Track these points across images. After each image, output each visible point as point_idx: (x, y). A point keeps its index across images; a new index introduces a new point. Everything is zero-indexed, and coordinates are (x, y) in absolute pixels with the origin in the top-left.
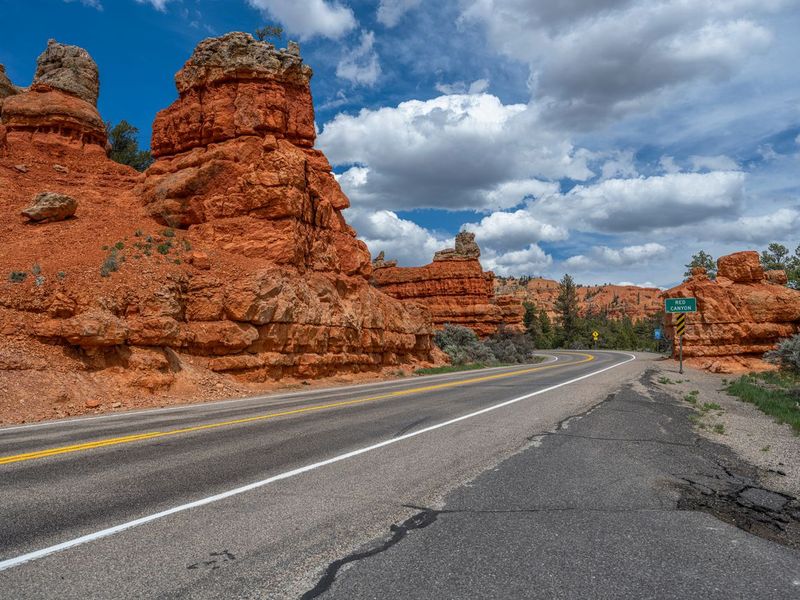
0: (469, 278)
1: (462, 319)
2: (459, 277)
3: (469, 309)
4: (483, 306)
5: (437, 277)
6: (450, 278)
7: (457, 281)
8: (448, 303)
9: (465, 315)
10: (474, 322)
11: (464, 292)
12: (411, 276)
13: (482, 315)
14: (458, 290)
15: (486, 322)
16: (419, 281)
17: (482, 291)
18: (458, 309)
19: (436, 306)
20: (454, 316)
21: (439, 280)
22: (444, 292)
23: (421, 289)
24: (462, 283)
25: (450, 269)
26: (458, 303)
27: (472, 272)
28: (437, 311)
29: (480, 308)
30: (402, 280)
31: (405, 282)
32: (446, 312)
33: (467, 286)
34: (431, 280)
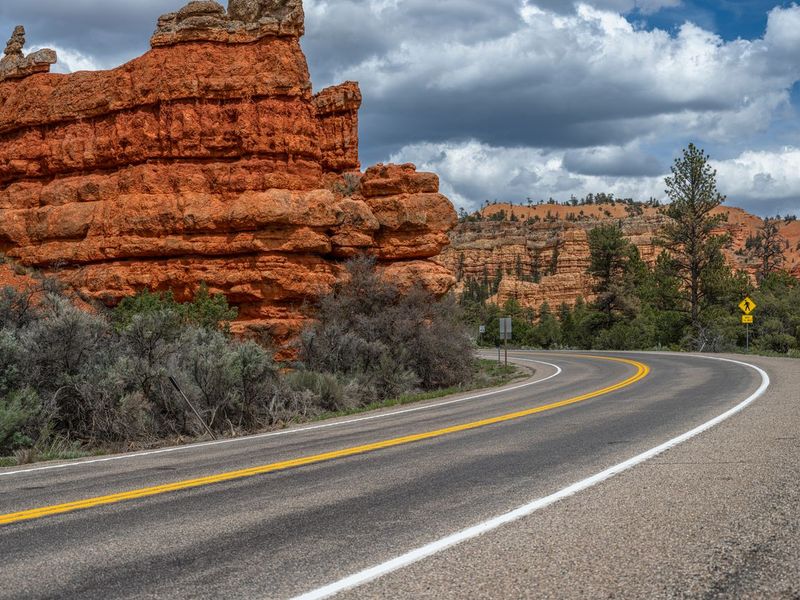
0: (257, 98)
1: (217, 242)
2: (225, 97)
3: (241, 207)
4: (294, 196)
5: (150, 99)
6: (189, 100)
7: (214, 109)
8: (175, 185)
9: (229, 227)
10: (252, 253)
11: (235, 150)
12: (81, 100)
13: (282, 226)
14: (218, 141)
15: (298, 254)
16: (102, 115)
17: (295, 142)
18: (205, 207)
19: (135, 198)
20: (191, 232)
21: (154, 108)
22: (166, 153)
23: (103, 140)
24: (234, 117)
25: (194, 69)
26: (213, 186)
27: (268, 78)
28: (136, 217)
29: (276, 201)
30: (55, 116)
31: (65, 122)
32: (165, 218)
33: (245, 125)
34: (134, 109)
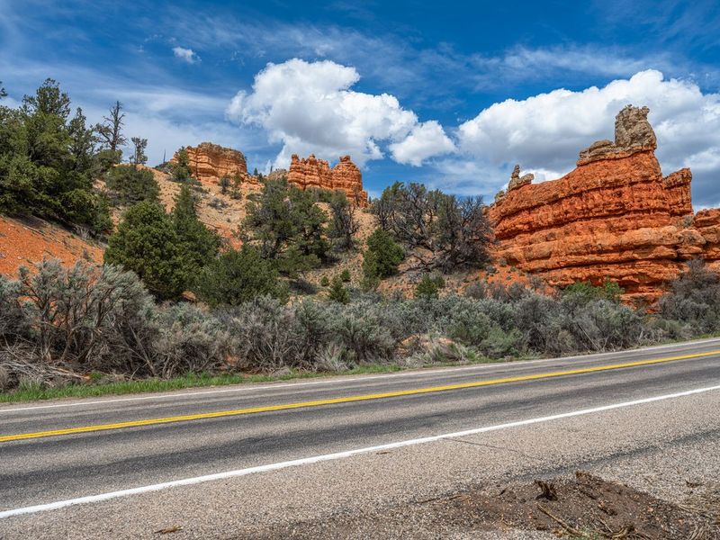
0: (632, 184)
1: (614, 256)
2: (615, 185)
3: (625, 238)
4: (654, 230)
5: (578, 190)
6: (597, 189)
7: (609, 192)
8: (591, 230)
9: (620, 249)
10: (633, 261)
11: (622, 211)
12: (546, 195)
13: (648, 246)
14: (612, 207)
15: (658, 260)
16: (556, 201)
17: (653, 203)
18: (608, 239)
19: (573, 238)
20: (600, 252)
21: (580, 195)
22: (586, 215)
23: (557, 212)
24: (620, 195)
25: (599, 174)
26: (611, 229)
27: (637, 173)
28: (573, 246)
29: (644, 234)
30: (535, 204)
31: (539, 206)
32: (587, 246)
33: (626, 198)
34: (570, 196)
